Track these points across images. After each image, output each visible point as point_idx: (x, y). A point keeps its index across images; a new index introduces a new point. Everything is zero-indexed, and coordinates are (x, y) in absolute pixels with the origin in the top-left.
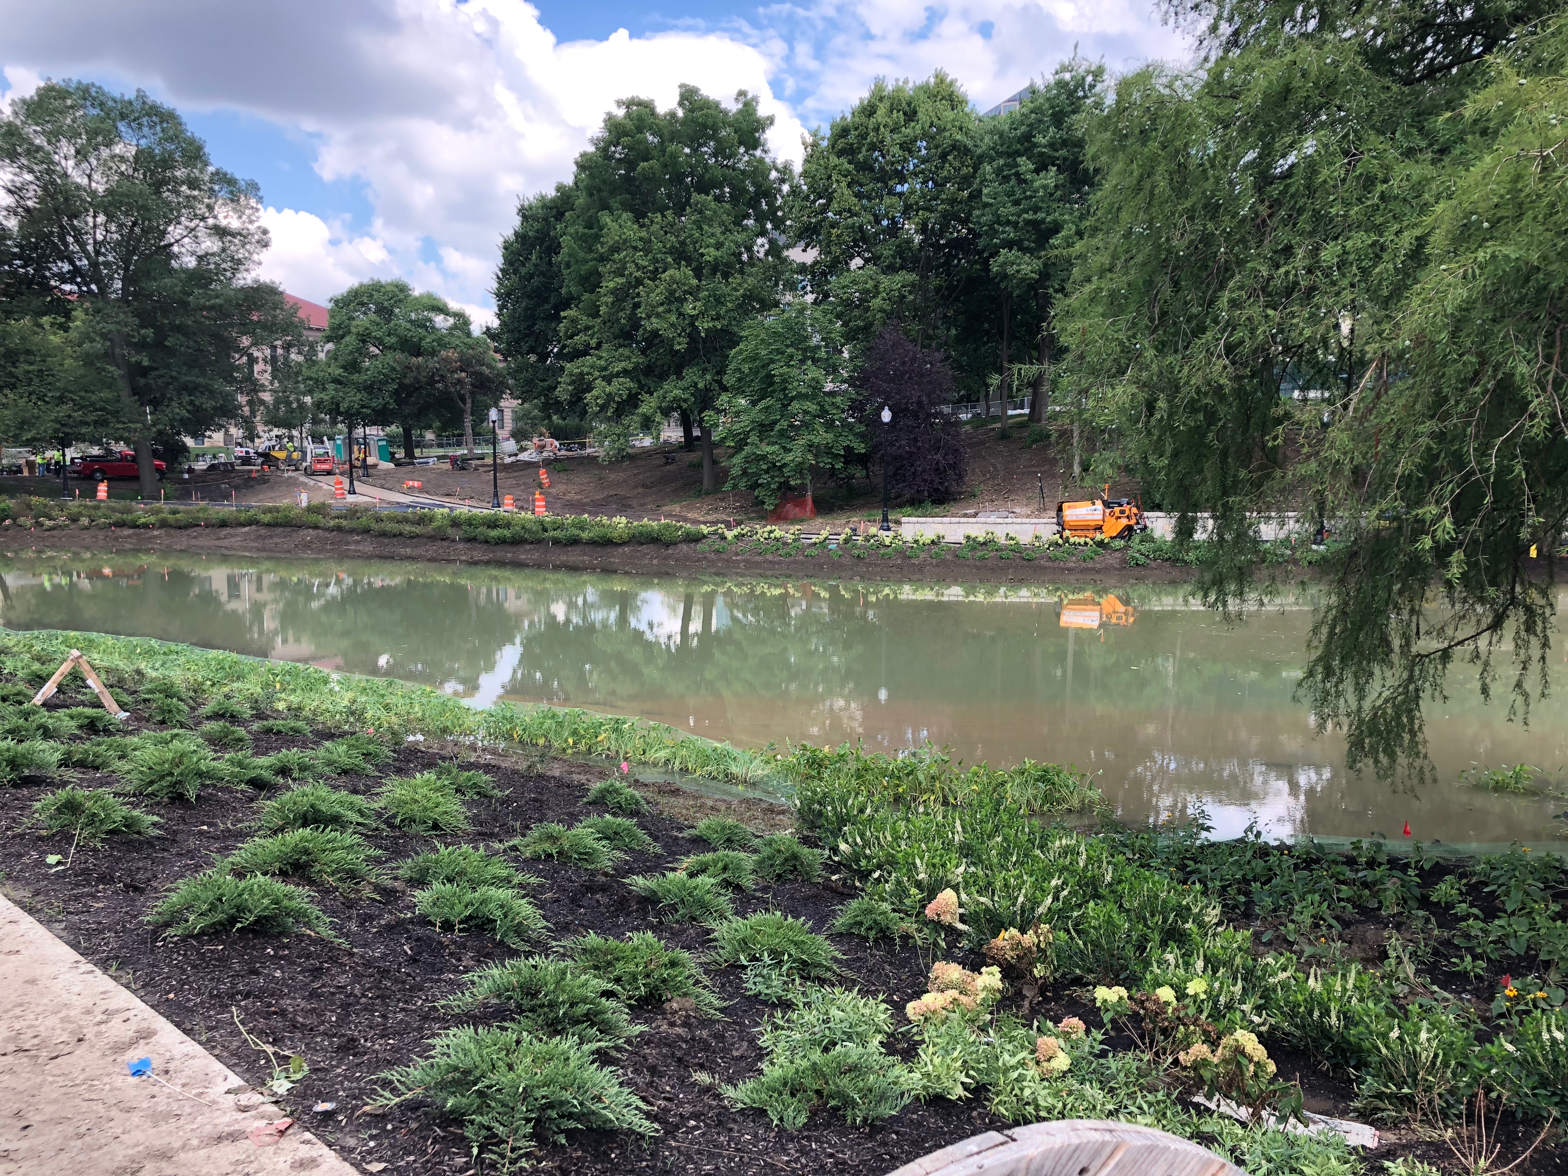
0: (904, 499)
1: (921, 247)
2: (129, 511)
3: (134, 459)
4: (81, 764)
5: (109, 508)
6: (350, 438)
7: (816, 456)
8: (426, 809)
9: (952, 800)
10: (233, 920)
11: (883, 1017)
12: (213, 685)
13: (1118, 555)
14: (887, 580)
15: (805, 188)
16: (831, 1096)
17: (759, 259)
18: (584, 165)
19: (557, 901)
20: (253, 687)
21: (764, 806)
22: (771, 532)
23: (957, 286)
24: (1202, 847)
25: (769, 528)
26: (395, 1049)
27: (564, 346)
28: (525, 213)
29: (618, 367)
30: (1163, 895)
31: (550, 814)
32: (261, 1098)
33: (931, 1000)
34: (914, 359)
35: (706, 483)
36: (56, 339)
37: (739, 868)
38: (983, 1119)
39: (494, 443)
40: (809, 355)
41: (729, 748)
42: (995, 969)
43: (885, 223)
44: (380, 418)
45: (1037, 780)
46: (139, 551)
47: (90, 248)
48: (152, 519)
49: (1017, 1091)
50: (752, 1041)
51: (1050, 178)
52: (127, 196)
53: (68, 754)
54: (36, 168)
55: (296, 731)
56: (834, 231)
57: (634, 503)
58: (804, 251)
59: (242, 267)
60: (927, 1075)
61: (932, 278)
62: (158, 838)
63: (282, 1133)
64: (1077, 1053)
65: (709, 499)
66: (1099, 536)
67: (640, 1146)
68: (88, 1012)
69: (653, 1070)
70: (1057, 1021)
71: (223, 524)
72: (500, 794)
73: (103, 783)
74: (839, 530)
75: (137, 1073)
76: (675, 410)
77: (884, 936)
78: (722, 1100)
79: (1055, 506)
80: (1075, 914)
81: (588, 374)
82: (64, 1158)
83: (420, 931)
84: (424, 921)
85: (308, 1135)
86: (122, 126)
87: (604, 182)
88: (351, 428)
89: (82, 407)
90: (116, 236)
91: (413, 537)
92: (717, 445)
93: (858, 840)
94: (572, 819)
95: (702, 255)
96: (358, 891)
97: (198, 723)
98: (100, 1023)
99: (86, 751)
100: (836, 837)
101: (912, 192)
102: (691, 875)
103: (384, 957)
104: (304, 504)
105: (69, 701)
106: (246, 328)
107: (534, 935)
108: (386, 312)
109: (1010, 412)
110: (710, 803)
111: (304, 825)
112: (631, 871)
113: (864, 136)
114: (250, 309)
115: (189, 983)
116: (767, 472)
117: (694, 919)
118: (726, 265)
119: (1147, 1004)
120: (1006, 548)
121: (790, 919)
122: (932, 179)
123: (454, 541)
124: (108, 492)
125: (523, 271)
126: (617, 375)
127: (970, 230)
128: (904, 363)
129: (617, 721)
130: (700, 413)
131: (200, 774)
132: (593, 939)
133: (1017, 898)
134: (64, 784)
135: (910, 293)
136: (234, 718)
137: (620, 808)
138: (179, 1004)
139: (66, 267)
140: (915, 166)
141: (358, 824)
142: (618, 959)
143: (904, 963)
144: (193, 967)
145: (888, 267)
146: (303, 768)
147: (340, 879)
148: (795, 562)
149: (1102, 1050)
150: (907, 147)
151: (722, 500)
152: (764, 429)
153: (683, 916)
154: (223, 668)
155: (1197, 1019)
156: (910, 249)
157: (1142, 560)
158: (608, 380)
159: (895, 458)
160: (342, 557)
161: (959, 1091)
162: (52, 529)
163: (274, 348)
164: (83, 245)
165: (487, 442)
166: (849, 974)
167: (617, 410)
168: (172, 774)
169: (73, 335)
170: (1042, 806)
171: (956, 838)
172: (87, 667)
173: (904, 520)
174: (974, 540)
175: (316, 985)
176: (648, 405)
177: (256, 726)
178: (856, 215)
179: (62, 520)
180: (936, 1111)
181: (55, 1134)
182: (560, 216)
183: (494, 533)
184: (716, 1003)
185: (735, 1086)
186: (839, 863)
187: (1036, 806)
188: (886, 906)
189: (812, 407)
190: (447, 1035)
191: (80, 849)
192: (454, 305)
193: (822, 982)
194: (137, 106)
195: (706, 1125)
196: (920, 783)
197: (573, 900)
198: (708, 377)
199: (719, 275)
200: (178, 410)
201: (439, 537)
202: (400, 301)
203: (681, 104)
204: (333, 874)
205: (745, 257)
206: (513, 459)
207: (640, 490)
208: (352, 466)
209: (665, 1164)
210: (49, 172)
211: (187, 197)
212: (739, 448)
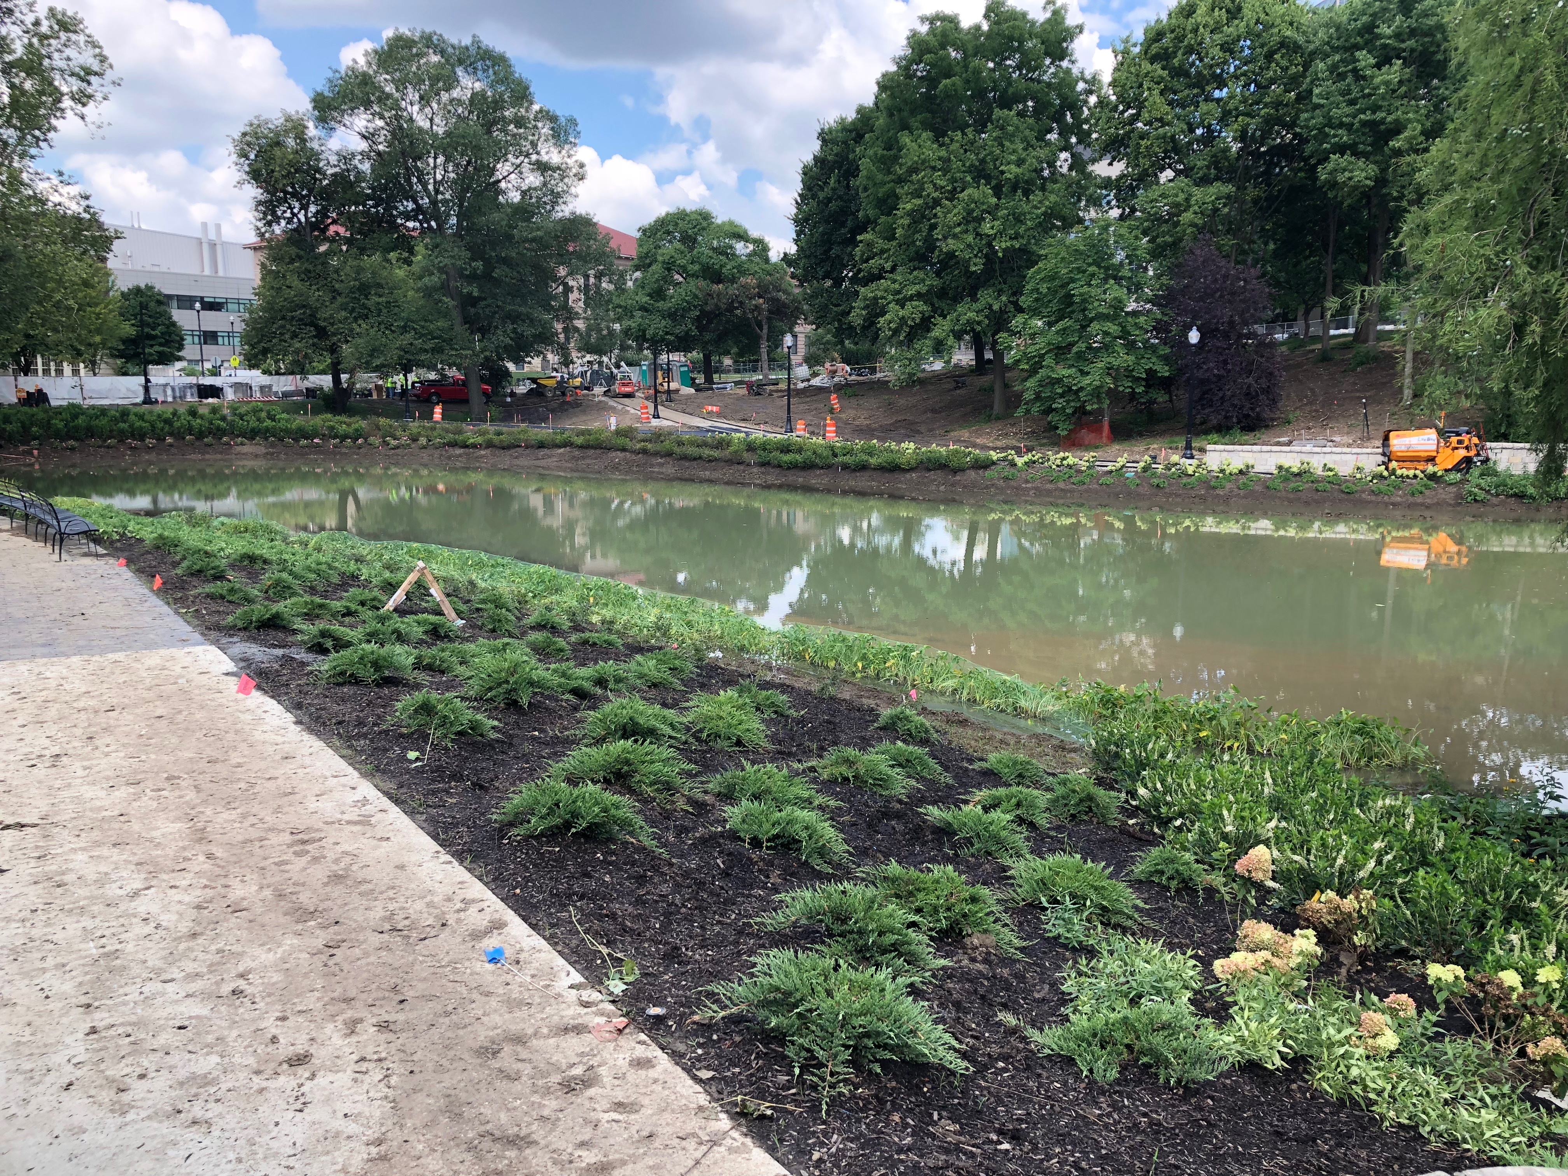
0: (1210, 425)
1: (1239, 157)
2: (460, 432)
3: (465, 383)
4: (430, 668)
5: (443, 429)
6: (655, 363)
7: (1115, 379)
8: (730, 726)
9: (1258, 748)
10: (568, 825)
11: (1191, 973)
12: (534, 597)
13: (1453, 489)
14: (1189, 511)
15: (1113, 98)
16: (1142, 1053)
17: (1062, 175)
18: (886, 85)
19: (854, 824)
20: (569, 600)
21: (1055, 742)
22: (1064, 459)
23: (1277, 197)
24: (1548, 817)
25: (1062, 454)
26: (714, 962)
27: (860, 271)
28: (825, 137)
29: (912, 290)
30: (1507, 869)
31: (843, 737)
32: (600, 997)
33: (1240, 959)
34: (1226, 277)
35: (997, 408)
36: (400, 273)
37: (1032, 805)
38: (1304, 1094)
39: (789, 369)
40: (1113, 274)
41: (1019, 681)
42: (1311, 932)
43: (1199, 132)
44: (683, 344)
45: (1354, 732)
46: (468, 469)
47: (431, 187)
48: (480, 440)
49: (1342, 1068)
50: (1054, 985)
51: (1394, 72)
52: (464, 137)
53: (419, 658)
54: (387, 115)
55: (610, 643)
56: (1143, 143)
57: (923, 428)
58: (1110, 164)
59: (561, 201)
60: (1242, 1040)
61: (1250, 189)
62: (497, 741)
63: (620, 1031)
64: (1406, 1032)
65: (999, 425)
66: (1430, 469)
67: (951, 1084)
68: (449, 900)
69: (957, 1005)
70: (1383, 995)
71: (541, 445)
72: (795, 714)
73: (450, 686)
74: (1137, 457)
75: (493, 960)
76: (967, 333)
77: (1187, 887)
78: (1028, 1043)
79: (1381, 435)
80: (1400, 881)
81: (882, 298)
82: (434, 1032)
83: (730, 846)
84: (734, 836)
85: (643, 1037)
86: (460, 71)
87: (905, 101)
88: (656, 354)
89: (422, 336)
90: (452, 175)
91: (711, 460)
92: (1009, 368)
93: (1159, 786)
94: (864, 744)
95: (1003, 172)
96: (673, 802)
97: (524, 634)
98: (459, 911)
99: (434, 657)
100: (1134, 781)
101: (1231, 97)
102: (986, 809)
103: (699, 869)
104: (613, 428)
105: (415, 608)
106: (563, 258)
107: (836, 858)
108: (689, 240)
109: (1332, 332)
110: (999, 736)
111: (625, 736)
112: (923, 801)
113: (1180, 39)
114: (566, 240)
115: (532, 881)
116: (1062, 396)
117: (989, 854)
118: (1027, 182)
119: (1488, 987)
120: (1324, 479)
121: (1090, 864)
122: (1255, 81)
123: (749, 465)
124: (443, 414)
125: (821, 195)
126: (911, 299)
127: (1295, 135)
128: (1215, 281)
129: (905, 649)
130: (993, 336)
131: (531, 683)
132: (894, 868)
133: (1335, 859)
134: (417, 687)
135: (1225, 205)
136: (554, 629)
137: (910, 735)
138: (525, 900)
139: (411, 206)
140: (1237, 68)
141: (670, 737)
142: (919, 890)
143: (1207, 918)
144: (535, 866)
145: (1201, 179)
146: (618, 680)
147: (657, 790)
148: (1088, 491)
149: (1437, 1033)
150: (1228, 48)
151: (1013, 425)
152: (1060, 351)
153: (979, 850)
154: (543, 581)
155: (1548, 1009)
156: (1227, 158)
157: (1481, 495)
158: (902, 303)
159: (1202, 382)
160: (648, 478)
161: (1278, 1062)
162: (396, 447)
163: (587, 277)
164: (425, 185)
165: (781, 367)
166: (1152, 924)
167: (909, 334)
168: (507, 682)
169: (415, 268)
170: (1359, 760)
171: (1266, 790)
172: (430, 578)
173: (1209, 447)
174: (1287, 470)
175: (642, 892)
176: (941, 328)
177: (574, 638)
178: (1168, 124)
179: (404, 440)
180: (1250, 1078)
181: (427, 1010)
182: (859, 137)
183: (787, 458)
184: (1017, 942)
185: (1041, 1030)
186: (1136, 807)
187: (1352, 759)
188: (1188, 856)
189: (1113, 328)
190: (768, 955)
191: (434, 747)
192: (754, 233)
193: (1125, 930)
194: (473, 51)
195: (1015, 1068)
196: (1223, 729)
197: (870, 825)
198: (1004, 298)
199: (1019, 192)
200: (502, 337)
201: (735, 461)
202: (704, 229)
203: (986, 16)
204: (651, 784)
205: (1046, 173)
206: (805, 384)
207: (929, 415)
208: (657, 391)
209: (976, 1104)
210: (398, 117)
211: (514, 135)
212: (1033, 372)
